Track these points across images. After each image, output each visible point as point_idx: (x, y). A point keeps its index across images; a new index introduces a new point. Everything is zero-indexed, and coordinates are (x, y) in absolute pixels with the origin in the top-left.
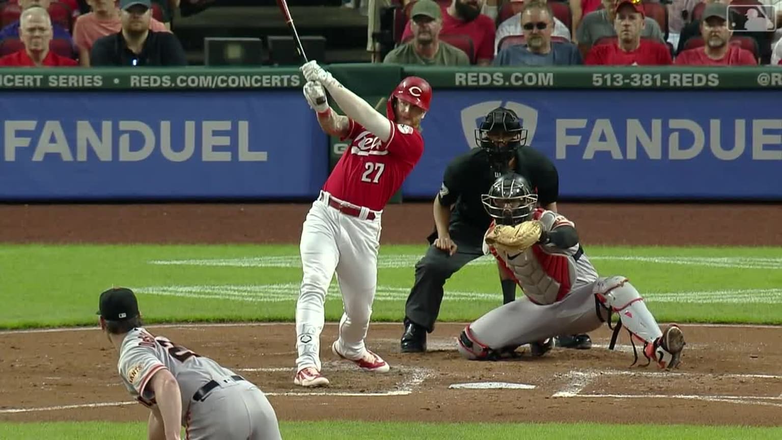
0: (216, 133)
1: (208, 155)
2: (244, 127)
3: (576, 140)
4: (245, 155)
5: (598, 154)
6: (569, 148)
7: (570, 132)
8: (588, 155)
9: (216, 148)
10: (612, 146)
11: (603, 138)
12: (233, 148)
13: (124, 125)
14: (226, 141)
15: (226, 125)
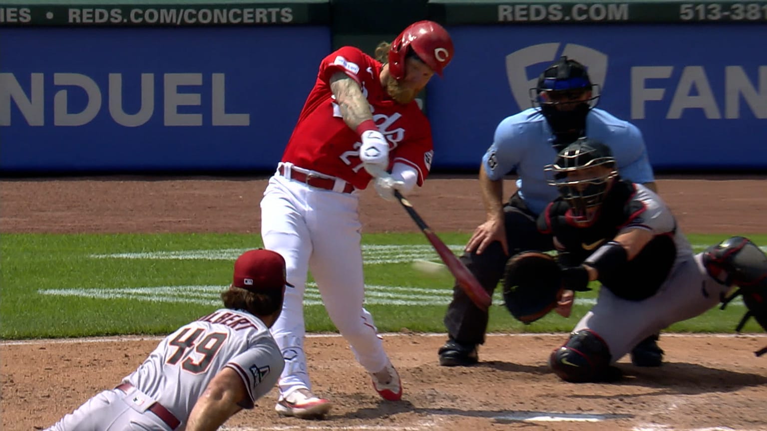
0: (182, 89)
1: (172, 119)
2: (219, 80)
3: (657, 94)
4: (221, 118)
5: (687, 112)
6: (649, 105)
7: (651, 83)
8: (675, 112)
9: (182, 109)
10: (706, 102)
11: (694, 92)
12: (205, 109)
13: (61, 78)
14: (195, 99)
15: (195, 79)
